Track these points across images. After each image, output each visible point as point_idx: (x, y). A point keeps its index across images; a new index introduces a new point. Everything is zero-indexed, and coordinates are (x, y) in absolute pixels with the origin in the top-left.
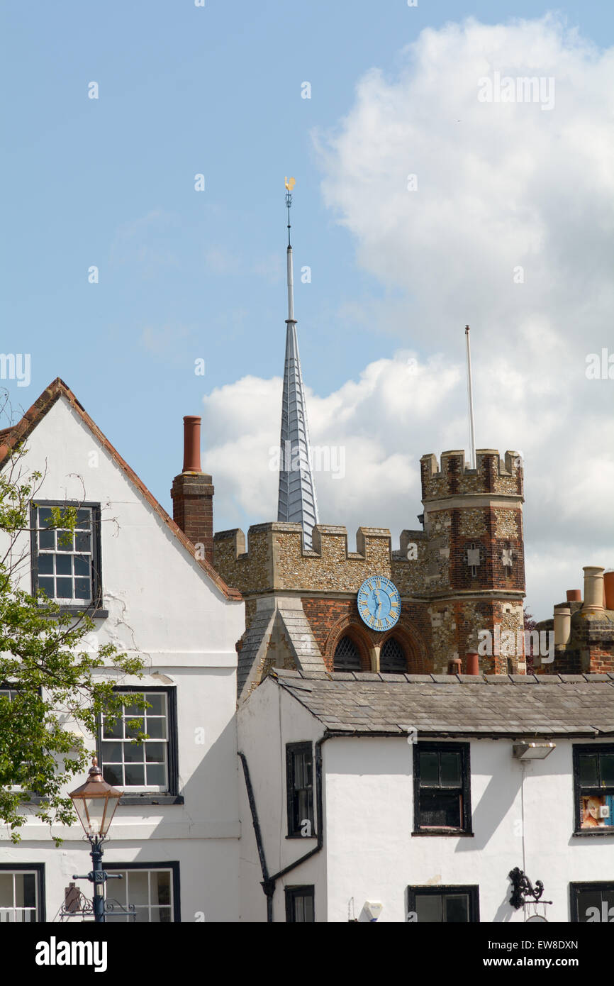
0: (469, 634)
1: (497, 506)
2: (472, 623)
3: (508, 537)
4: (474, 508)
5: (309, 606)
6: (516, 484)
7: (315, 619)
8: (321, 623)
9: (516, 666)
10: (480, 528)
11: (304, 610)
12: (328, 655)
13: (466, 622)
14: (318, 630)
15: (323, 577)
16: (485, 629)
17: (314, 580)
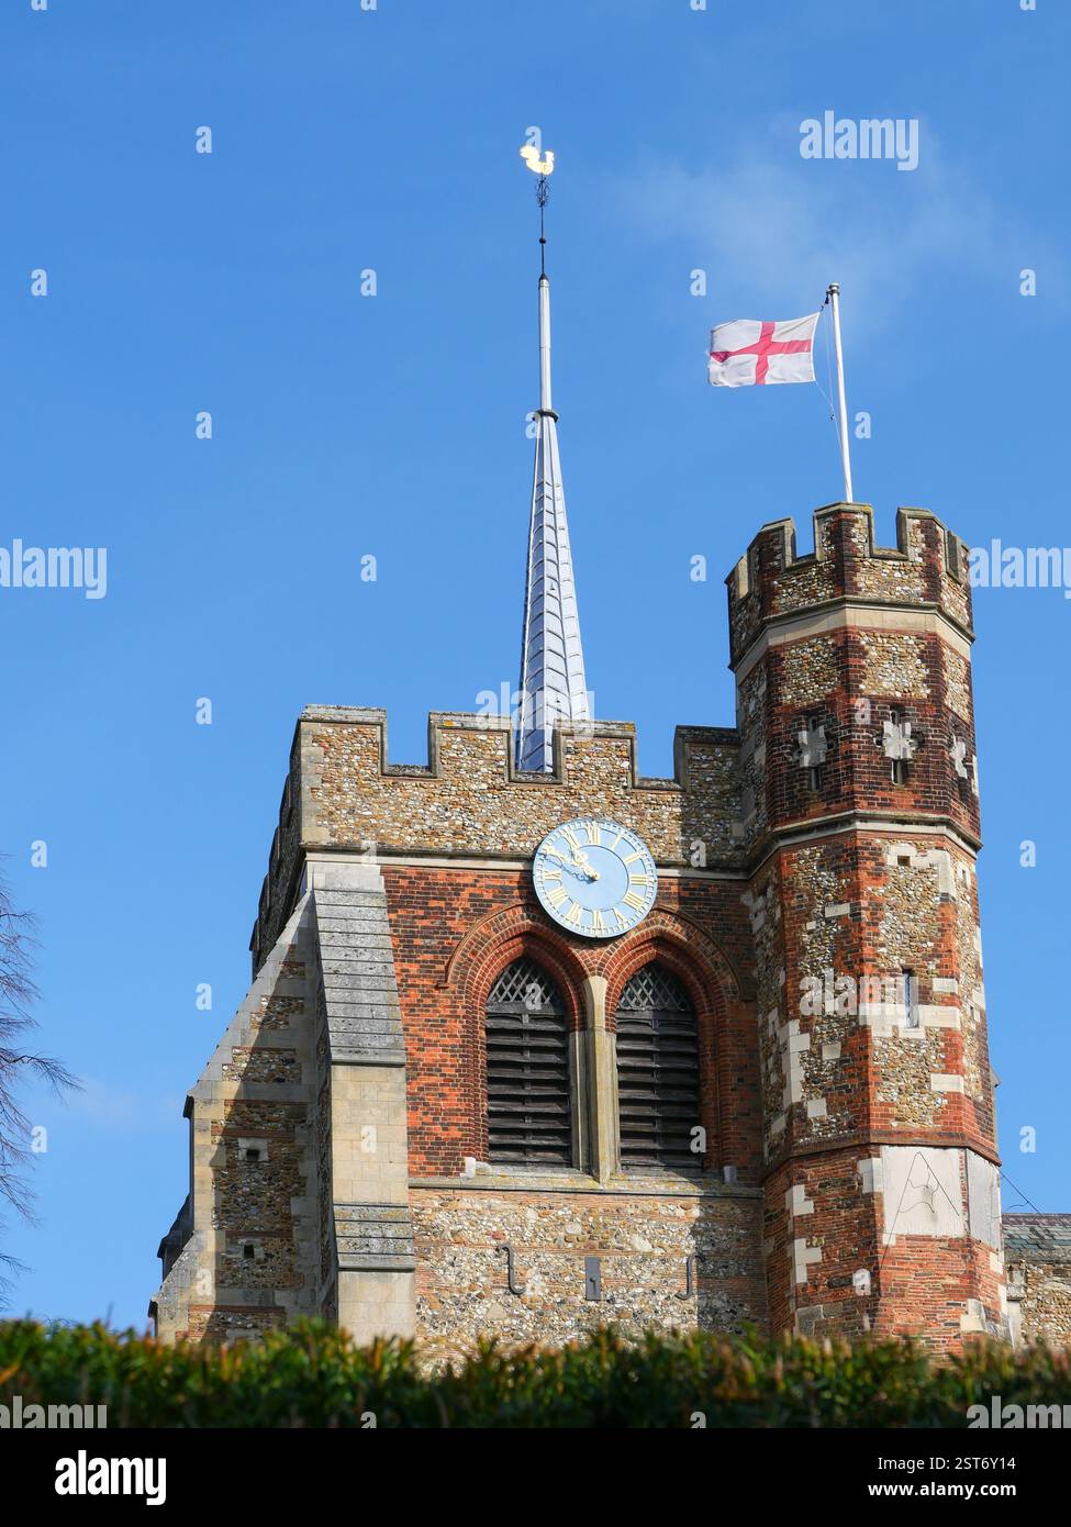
1: (867, 624)
2: (810, 895)
3: (897, 695)
4: (812, 637)
5: (403, 883)
6: (920, 576)
7: (421, 913)
8: (437, 923)
9: (928, 986)
10: (825, 680)
11: (387, 891)
12: (453, 992)
13: (798, 897)
14: (427, 938)
15: (442, 821)
16: (841, 903)
17: (418, 827)
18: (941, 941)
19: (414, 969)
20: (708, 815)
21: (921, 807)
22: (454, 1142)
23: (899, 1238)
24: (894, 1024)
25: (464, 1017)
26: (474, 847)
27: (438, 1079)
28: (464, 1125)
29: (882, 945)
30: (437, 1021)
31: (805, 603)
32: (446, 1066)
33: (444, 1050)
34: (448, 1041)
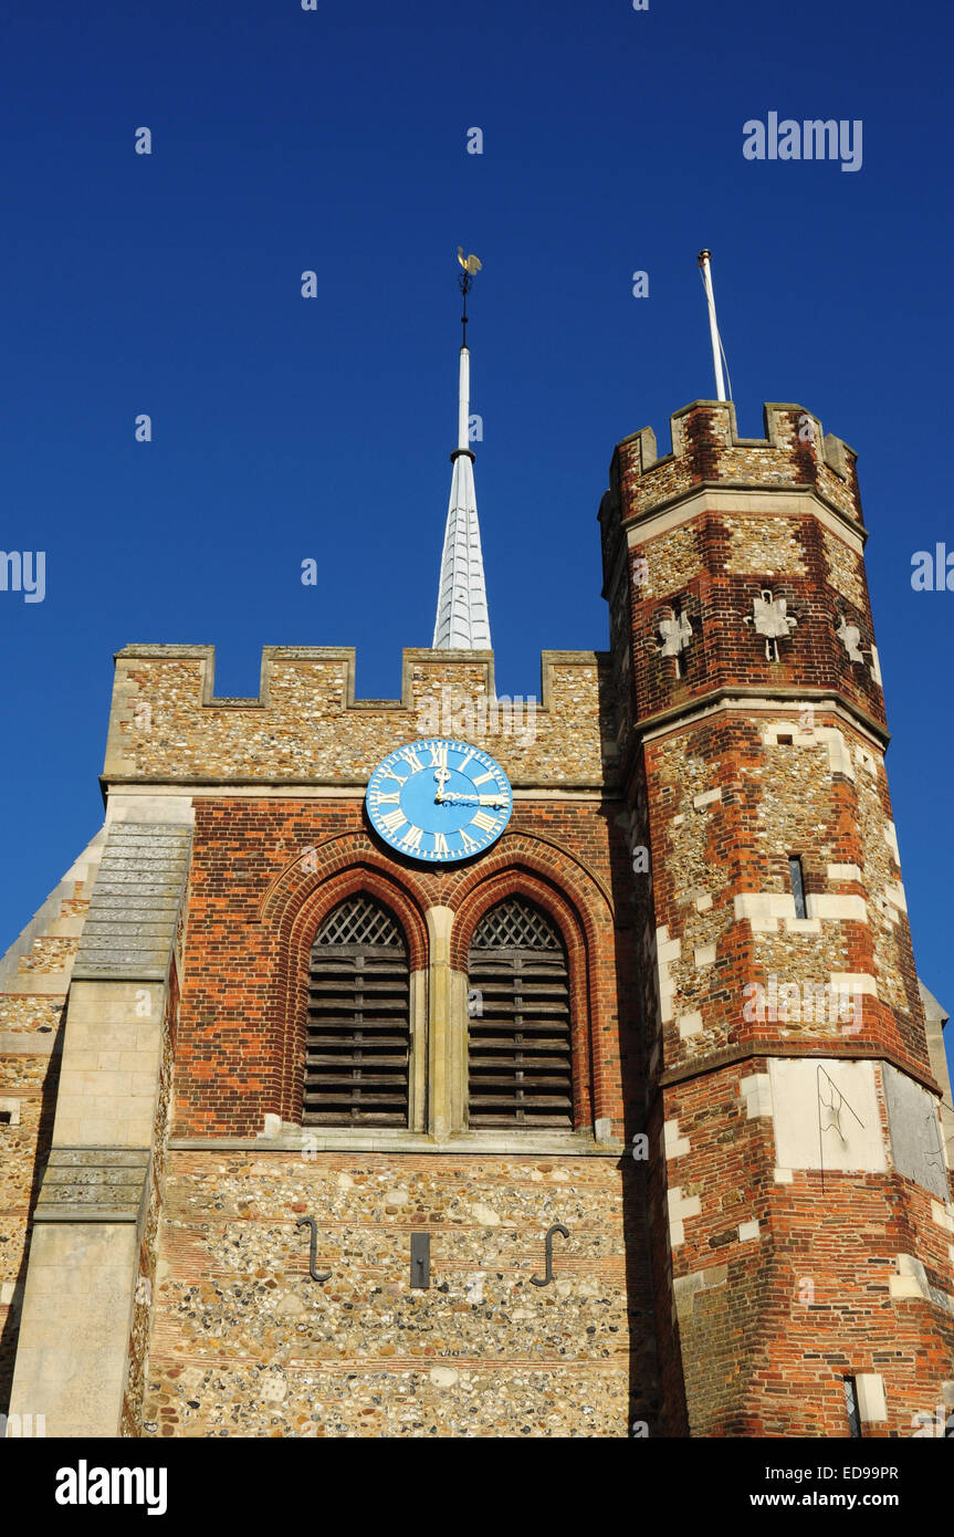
0: (672, 816)
1: (732, 508)
2: (678, 787)
3: (770, 573)
4: (673, 529)
5: (220, 815)
6: (791, 462)
7: (236, 844)
8: (254, 855)
9: (822, 873)
10: (686, 566)
11: (198, 824)
12: (267, 927)
13: (664, 791)
14: (240, 870)
15: (267, 749)
16: (711, 788)
17: (237, 756)
18: (835, 823)
19: (221, 904)
20: (576, 735)
21: (802, 683)
22: (253, 1096)
23: (797, 1174)
24: (781, 916)
25: (277, 954)
26: (302, 774)
27: (240, 1024)
28: (267, 1076)
29: (762, 829)
30: (245, 959)
31: (666, 498)
32: (251, 1008)
33: (250, 992)
34: (257, 981)
